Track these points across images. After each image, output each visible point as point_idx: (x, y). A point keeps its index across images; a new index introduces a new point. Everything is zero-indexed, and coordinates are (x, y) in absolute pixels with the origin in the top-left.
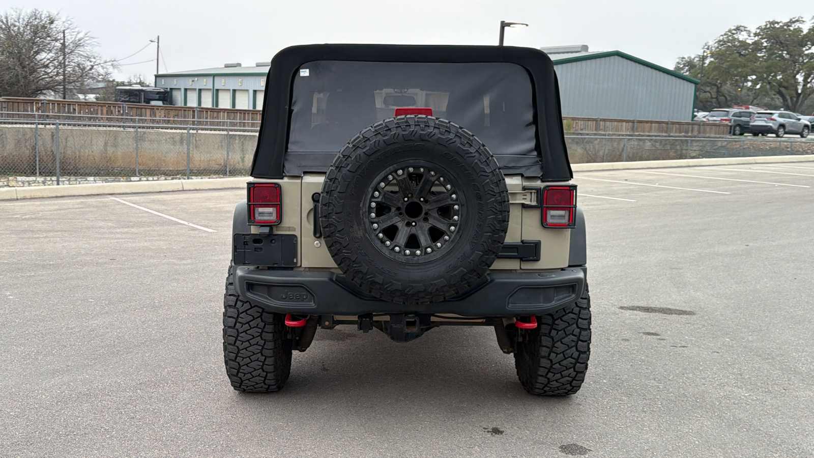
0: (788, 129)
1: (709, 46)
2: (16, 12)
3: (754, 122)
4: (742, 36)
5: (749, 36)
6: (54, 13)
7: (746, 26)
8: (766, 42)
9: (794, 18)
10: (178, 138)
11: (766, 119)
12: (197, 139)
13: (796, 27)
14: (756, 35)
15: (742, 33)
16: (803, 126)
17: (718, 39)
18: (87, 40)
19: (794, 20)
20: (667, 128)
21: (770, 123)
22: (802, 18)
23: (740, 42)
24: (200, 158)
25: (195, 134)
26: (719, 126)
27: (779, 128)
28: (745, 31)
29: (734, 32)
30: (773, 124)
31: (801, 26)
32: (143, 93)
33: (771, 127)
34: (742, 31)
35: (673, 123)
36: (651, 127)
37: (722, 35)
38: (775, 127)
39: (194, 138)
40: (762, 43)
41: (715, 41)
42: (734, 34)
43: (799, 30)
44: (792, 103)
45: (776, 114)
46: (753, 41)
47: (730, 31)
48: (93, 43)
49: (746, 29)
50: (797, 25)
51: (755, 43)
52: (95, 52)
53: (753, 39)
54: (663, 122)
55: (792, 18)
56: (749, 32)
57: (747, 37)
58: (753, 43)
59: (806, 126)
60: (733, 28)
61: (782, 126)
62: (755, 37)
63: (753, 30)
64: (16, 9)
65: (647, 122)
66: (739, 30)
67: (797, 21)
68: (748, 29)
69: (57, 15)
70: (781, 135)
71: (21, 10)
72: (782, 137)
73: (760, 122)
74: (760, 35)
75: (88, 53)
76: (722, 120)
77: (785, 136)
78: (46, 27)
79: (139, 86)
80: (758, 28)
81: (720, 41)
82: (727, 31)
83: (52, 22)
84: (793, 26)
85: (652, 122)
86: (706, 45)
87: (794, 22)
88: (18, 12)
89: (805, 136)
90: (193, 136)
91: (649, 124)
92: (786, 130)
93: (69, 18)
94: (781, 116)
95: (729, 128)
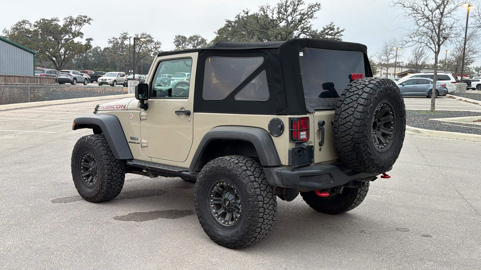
0: (78, 80)
1: (6, 31)
3: (59, 76)
4: (27, 26)
5: (31, 27)
7: (28, 20)
8: (41, 30)
9: (53, 18)
11: (66, 75)
13: (55, 23)
14: (35, 26)
15: (27, 24)
16: (84, 78)
17: (13, 27)
19: (54, 19)
20: (24, 80)
21: (69, 77)
22: (58, 18)
23: (26, 29)
26: (50, 79)
27: (73, 80)
28: (28, 23)
29: (22, 23)
30: (70, 77)
31: (58, 23)
33: (70, 79)
34: (26, 23)
35: (27, 77)
36: (15, 79)
37: (15, 25)
38: (72, 79)
40: (39, 31)
41: (11, 28)
42: (22, 25)
43: (57, 25)
44: (59, 66)
45: (71, 72)
46: (34, 29)
47: (19, 23)
49: (28, 22)
50: (56, 22)
51: (35, 31)
53: (33, 29)
54: (21, 77)
55: (52, 18)
56: (30, 24)
57: (30, 27)
58: (34, 31)
59: (86, 79)
60: (21, 21)
61: (75, 78)
62: (35, 27)
63: (33, 23)
65: (12, 76)
66: (25, 22)
67: (56, 20)
68: (30, 22)
70: (75, 84)
72: (75, 85)
73: (63, 76)
74: (38, 26)
76: (41, 75)
77: (77, 84)
80: (36, 22)
81: (14, 28)
82: (18, 22)
84: (54, 22)
85: (15, 76)
86: (5, 30)
87: (54, 20)
89: (86, 84)
91: (14, 78)
92: (77, 81)
94: (74, 73)
95: (55, 80)
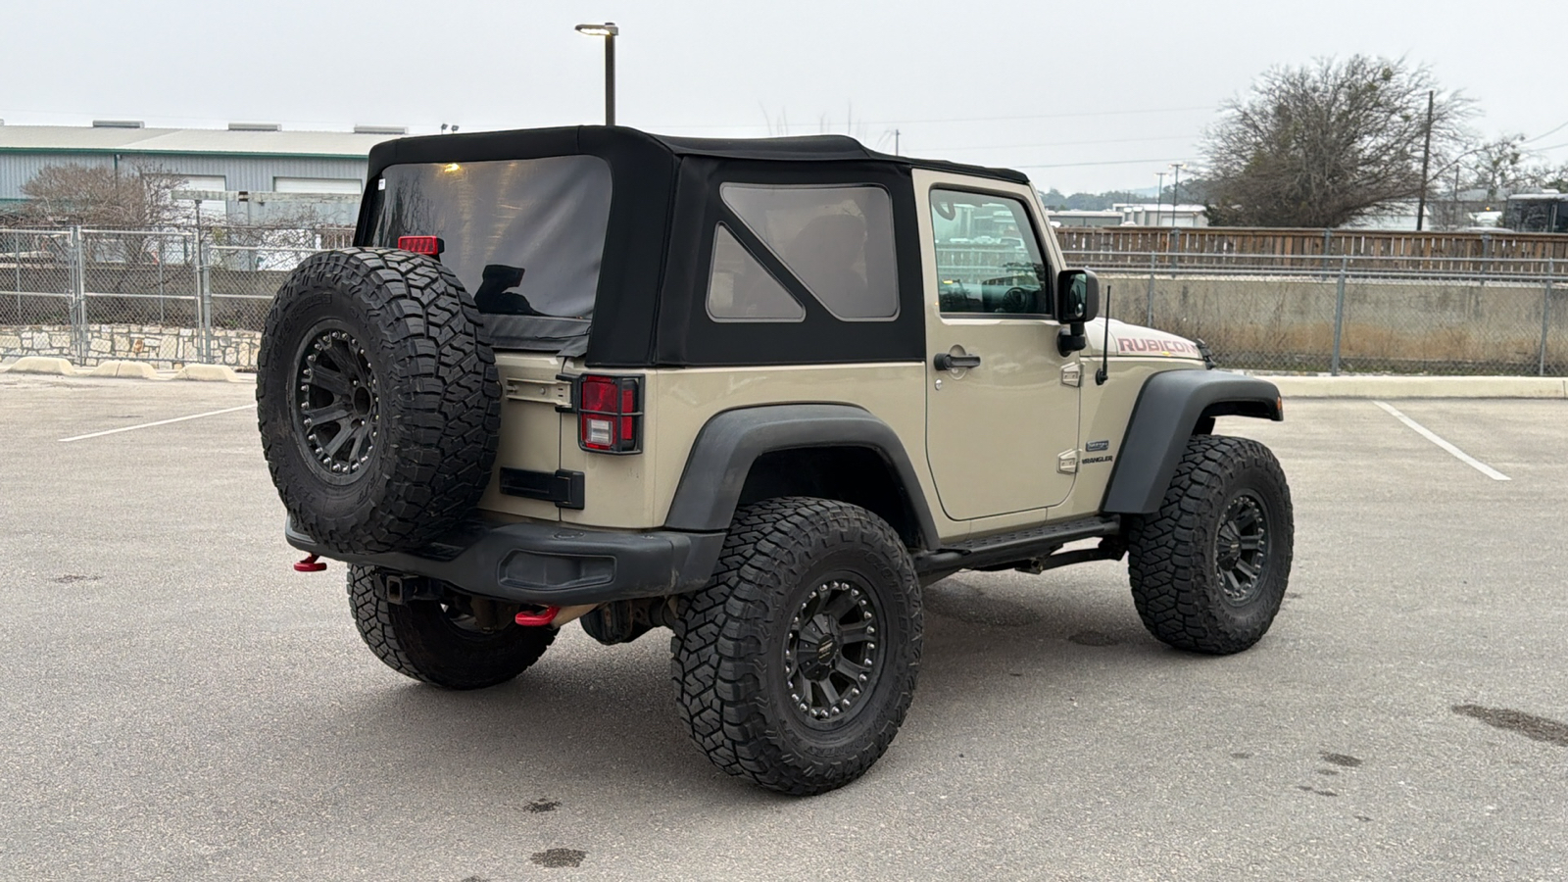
2: (1322, 64)
6: (1392, 59)
10: (1435, 297)
12: (1480, 299)
18: (1456, 106)
24: (1480, 338)
25: (1477, 288)
32: (1556, 207)
39: (1473, 297)
48: (1469, 111)
52: (1471, 128)
64: (1322, 58)
69: (1400, 62)
71: (1330, 61)
75: (1457, 132)
78: (1375, 89)
79: (1557, 191)
83: (1387, 76)
88: (1325, 63)
90: (1471, 293)
93: (1423, 67)
